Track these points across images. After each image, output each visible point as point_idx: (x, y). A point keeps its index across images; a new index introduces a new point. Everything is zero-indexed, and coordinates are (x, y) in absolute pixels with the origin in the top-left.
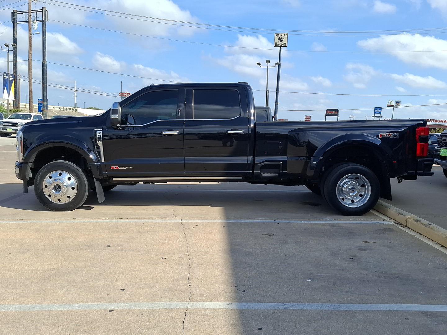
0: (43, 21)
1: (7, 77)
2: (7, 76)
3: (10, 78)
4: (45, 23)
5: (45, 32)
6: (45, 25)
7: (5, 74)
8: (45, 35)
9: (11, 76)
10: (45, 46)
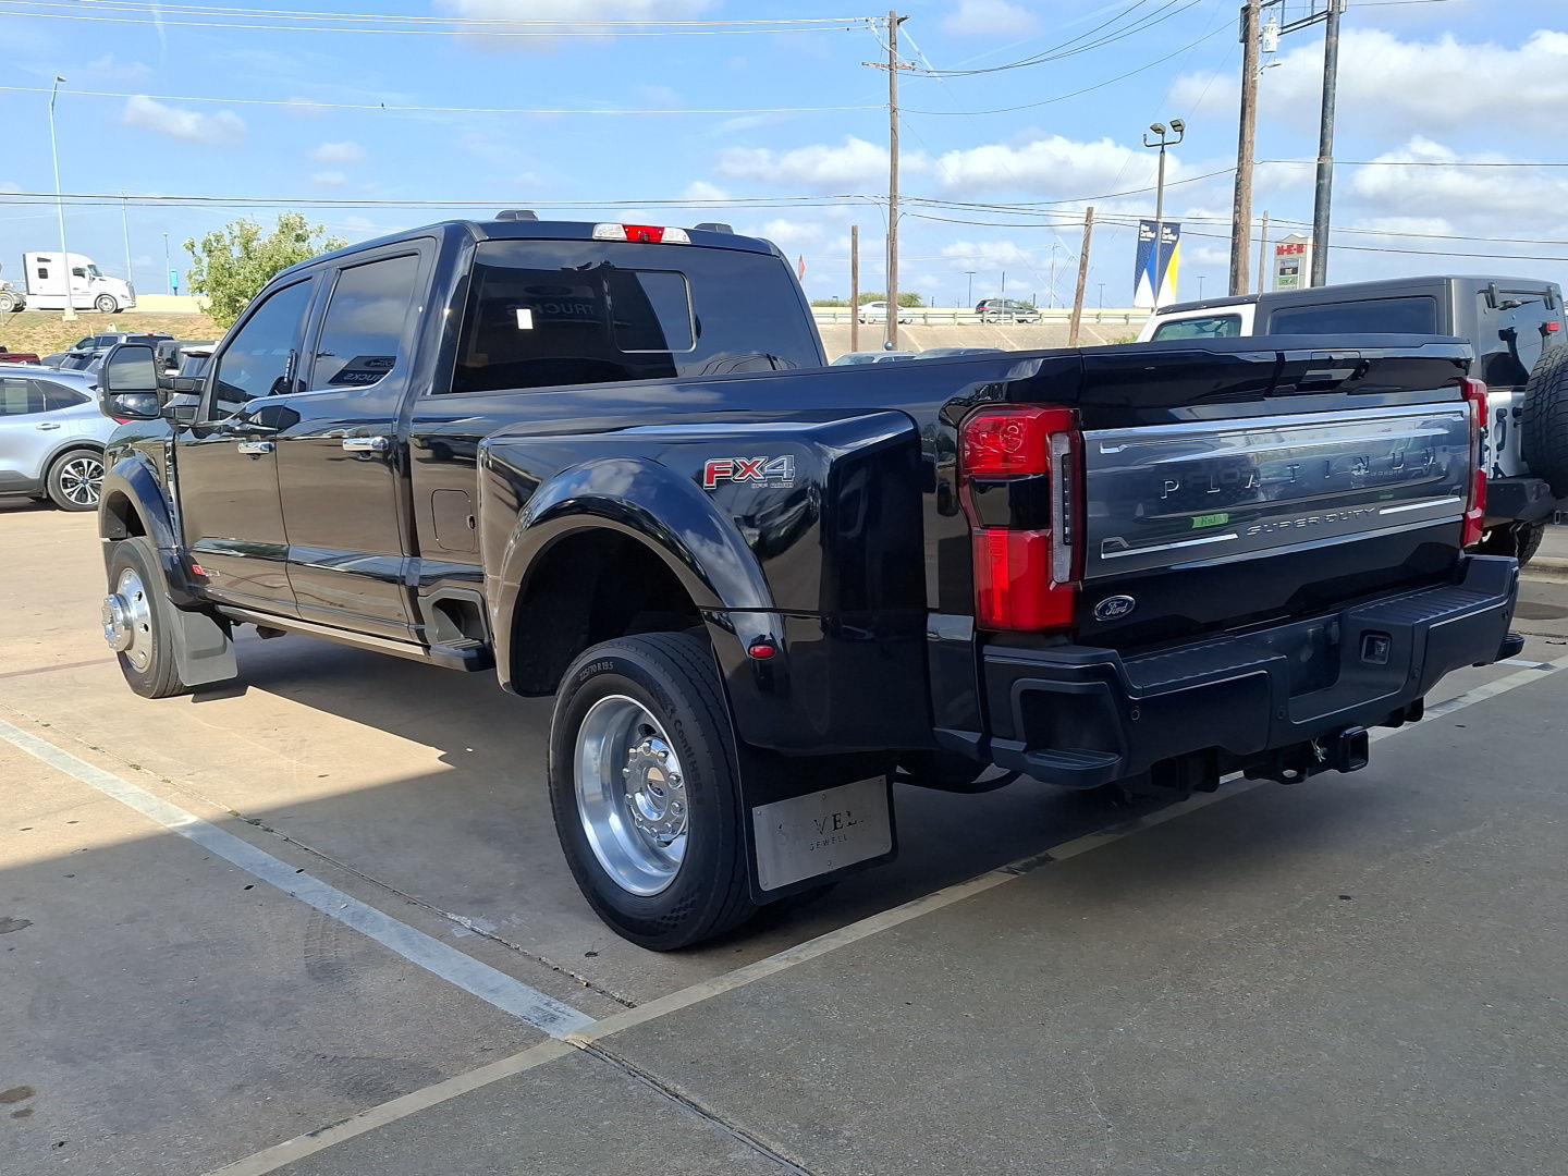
0: (1330, 15)
1: (1153, 235)
2: (1152, 230)
3: (1165, 237)
4: (1335, 20)
5: (1332, 53)
6: (1334, 28)
7: (1144, 228)
8: (1332, 63)
9: (1169, 231)
10: (1330, 105)
